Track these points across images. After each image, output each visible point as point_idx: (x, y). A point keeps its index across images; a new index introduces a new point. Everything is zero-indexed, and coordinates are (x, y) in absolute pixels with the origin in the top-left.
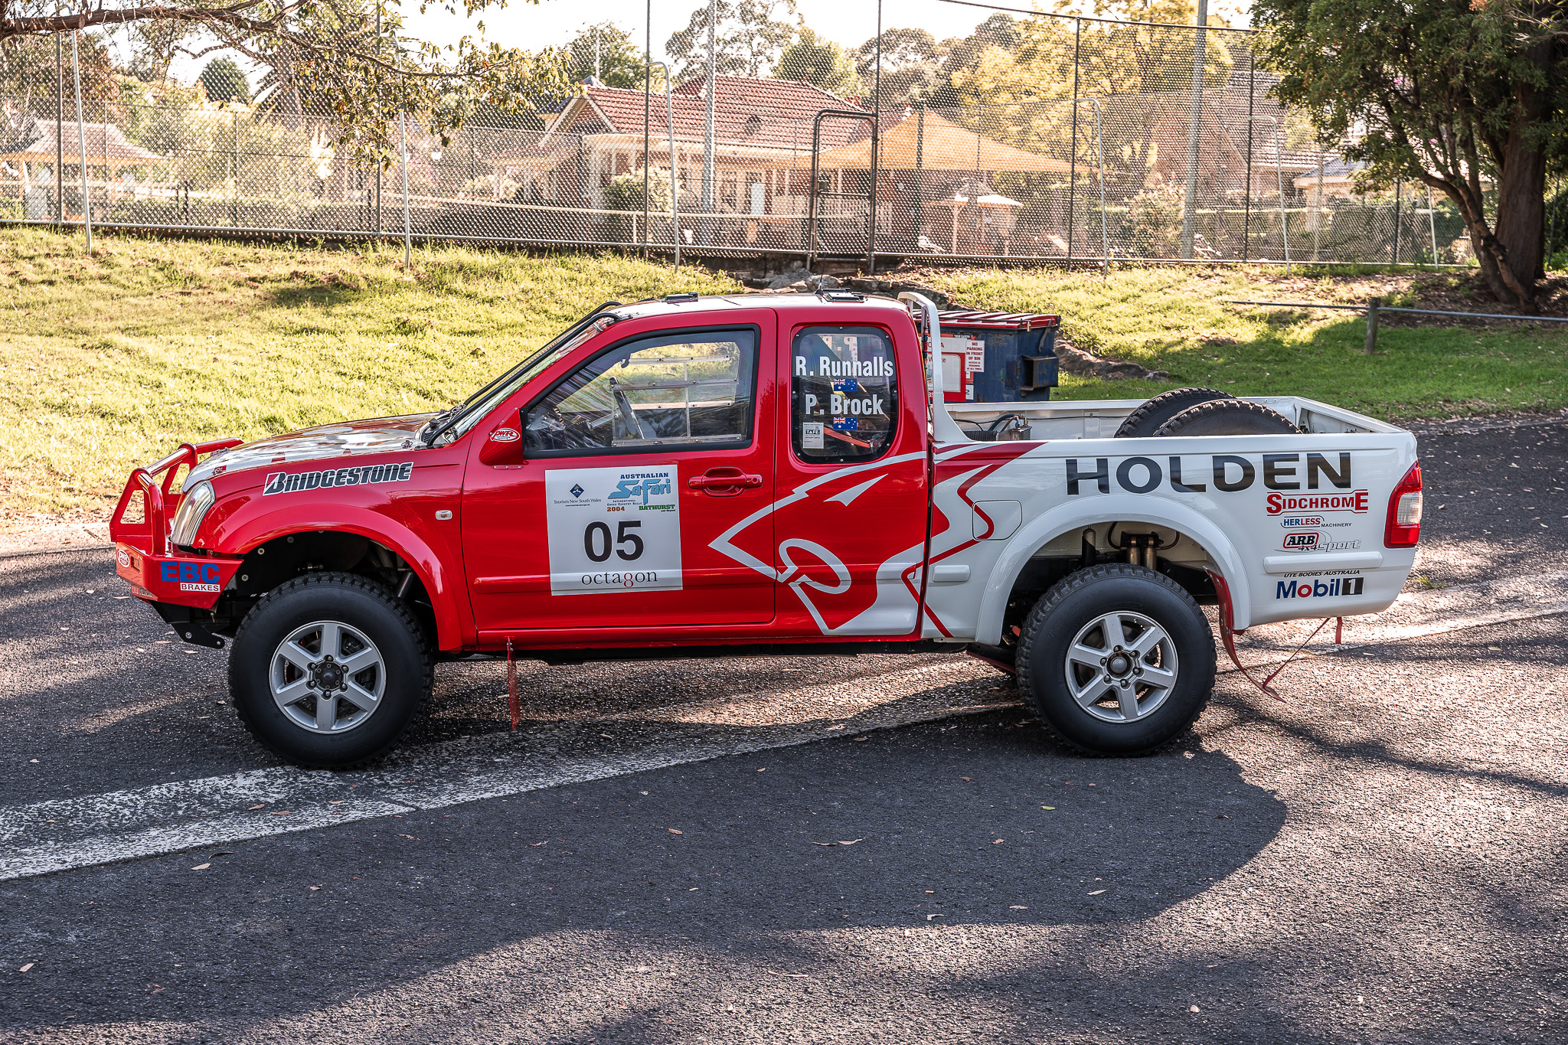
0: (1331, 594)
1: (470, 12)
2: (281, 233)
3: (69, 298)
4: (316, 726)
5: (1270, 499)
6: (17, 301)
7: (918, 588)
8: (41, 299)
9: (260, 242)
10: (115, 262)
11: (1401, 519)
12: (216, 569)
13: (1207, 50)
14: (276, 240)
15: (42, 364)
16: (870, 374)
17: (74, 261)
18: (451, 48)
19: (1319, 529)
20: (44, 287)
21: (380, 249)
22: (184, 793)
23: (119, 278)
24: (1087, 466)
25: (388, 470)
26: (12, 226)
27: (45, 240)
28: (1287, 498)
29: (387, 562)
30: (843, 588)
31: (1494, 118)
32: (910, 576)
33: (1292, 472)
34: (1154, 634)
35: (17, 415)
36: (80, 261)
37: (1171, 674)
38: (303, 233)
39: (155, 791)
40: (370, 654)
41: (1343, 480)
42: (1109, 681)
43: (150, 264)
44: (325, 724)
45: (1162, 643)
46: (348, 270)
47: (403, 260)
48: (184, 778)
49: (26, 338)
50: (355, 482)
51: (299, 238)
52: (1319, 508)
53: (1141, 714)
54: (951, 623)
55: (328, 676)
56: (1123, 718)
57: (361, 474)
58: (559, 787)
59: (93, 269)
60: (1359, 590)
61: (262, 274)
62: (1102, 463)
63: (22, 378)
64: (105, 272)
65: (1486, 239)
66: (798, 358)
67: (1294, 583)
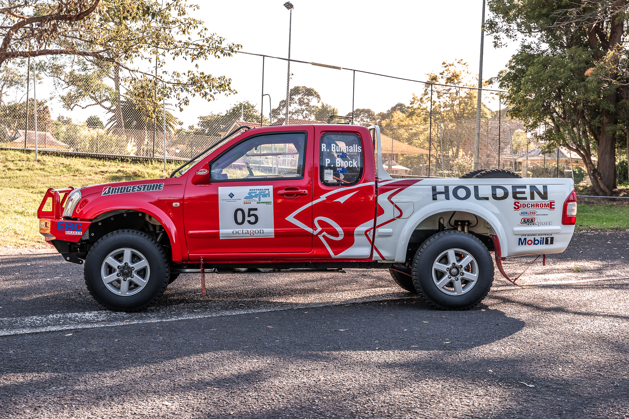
0: (541, 244)
1: (192, 61)
2: (114, 156)
3: (27, 175)
4: (120, 293)
5: (515, 204)
6: (6, 176)
7: (371, 238)
8: (15, 175)
9: (106, 159)
10: (47, 163)
11: (568, 213)
12: (81, 225)
13: (482, 113)
14: (112, 159)
15: (15, 198)
16: (352, 151)
17: (30, 163)
18: (184, 74)
19: (535, 216)
20: (17, 171)
21: (154, 163)
22: (63, 317)
23: (48, 169)
24: (440, 189)
25: (154, 186)
26: (6, 149)
27: (19, 155)
28: (522, 203)
29: (151, 229)
30: (341, 238)
31: (596, 123)
32: (368, 233)
33: (524, 193)
34: (469, 258)
35: (3, 215)
36: (32, 163)
37: (476, 275)
38: (123, 157)
39: (51, 316)
40: (144, 263)
41: (544, 196)
42: (450, 278)
43: (61, 165)
44: (124, 291)
45: (472, 263)
46: (140, 170)
47: (163, 168)
48: (63, 313)
49: (8, 189)
50: (140, 190)
51: (121, 158)
52: (535, 208)
53: (463, 292)
54: (385, 254)
55: (126, 272)
56: (456, 293)
57: (142, 188)
58: (221, 316)
59: (38, 166)
60: (552, 243)
61: (106, 170)
62: (447, 188)
63: (6, 202)
64: (42, 167)
65: (593, 171)
66: (323, 145)
67: (525, 239)
